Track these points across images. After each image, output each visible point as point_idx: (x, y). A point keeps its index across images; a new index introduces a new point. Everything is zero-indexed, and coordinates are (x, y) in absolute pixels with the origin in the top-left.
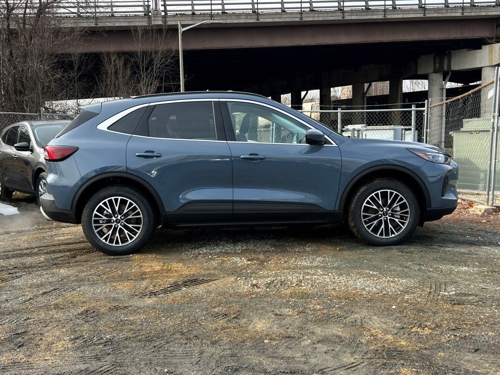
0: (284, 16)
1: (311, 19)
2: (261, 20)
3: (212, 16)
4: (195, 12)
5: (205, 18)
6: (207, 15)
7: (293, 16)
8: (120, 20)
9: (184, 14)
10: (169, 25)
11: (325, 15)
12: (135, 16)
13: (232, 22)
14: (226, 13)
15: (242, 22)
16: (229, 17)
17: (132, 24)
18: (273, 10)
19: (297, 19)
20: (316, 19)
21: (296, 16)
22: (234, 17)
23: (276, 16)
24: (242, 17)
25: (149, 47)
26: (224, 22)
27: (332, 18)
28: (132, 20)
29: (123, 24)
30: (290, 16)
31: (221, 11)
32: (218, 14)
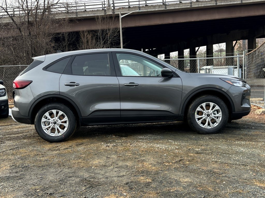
0: (181, 5)
1: (197, 6)
2: (168, 8)
3: (139, 8)
4: (130, 6)
5: (136, 9)
6: (137, 7)
7: (186, 5)
8: (89, 13)
9: (124, 8)
10: (116, 14)
11: (205, 3)
12: (97, 10)
13: (151, 10)
14: (148, 5)
15: (157, 10)
16: (149, 8)
17: (96, 15)
18: (175, 2)
19: (189, 7)
20: (200, 6)
21: (188, 5)
22: (152, 8)
23: (176, 6)
24: (157, 7)
25: (105, 27)
26: (147, 11)
27: (210, 5)
28: (96, 12)
29: (91, 15)
30: (184, 5)
31: (145, 5)
32: (143, 6)
